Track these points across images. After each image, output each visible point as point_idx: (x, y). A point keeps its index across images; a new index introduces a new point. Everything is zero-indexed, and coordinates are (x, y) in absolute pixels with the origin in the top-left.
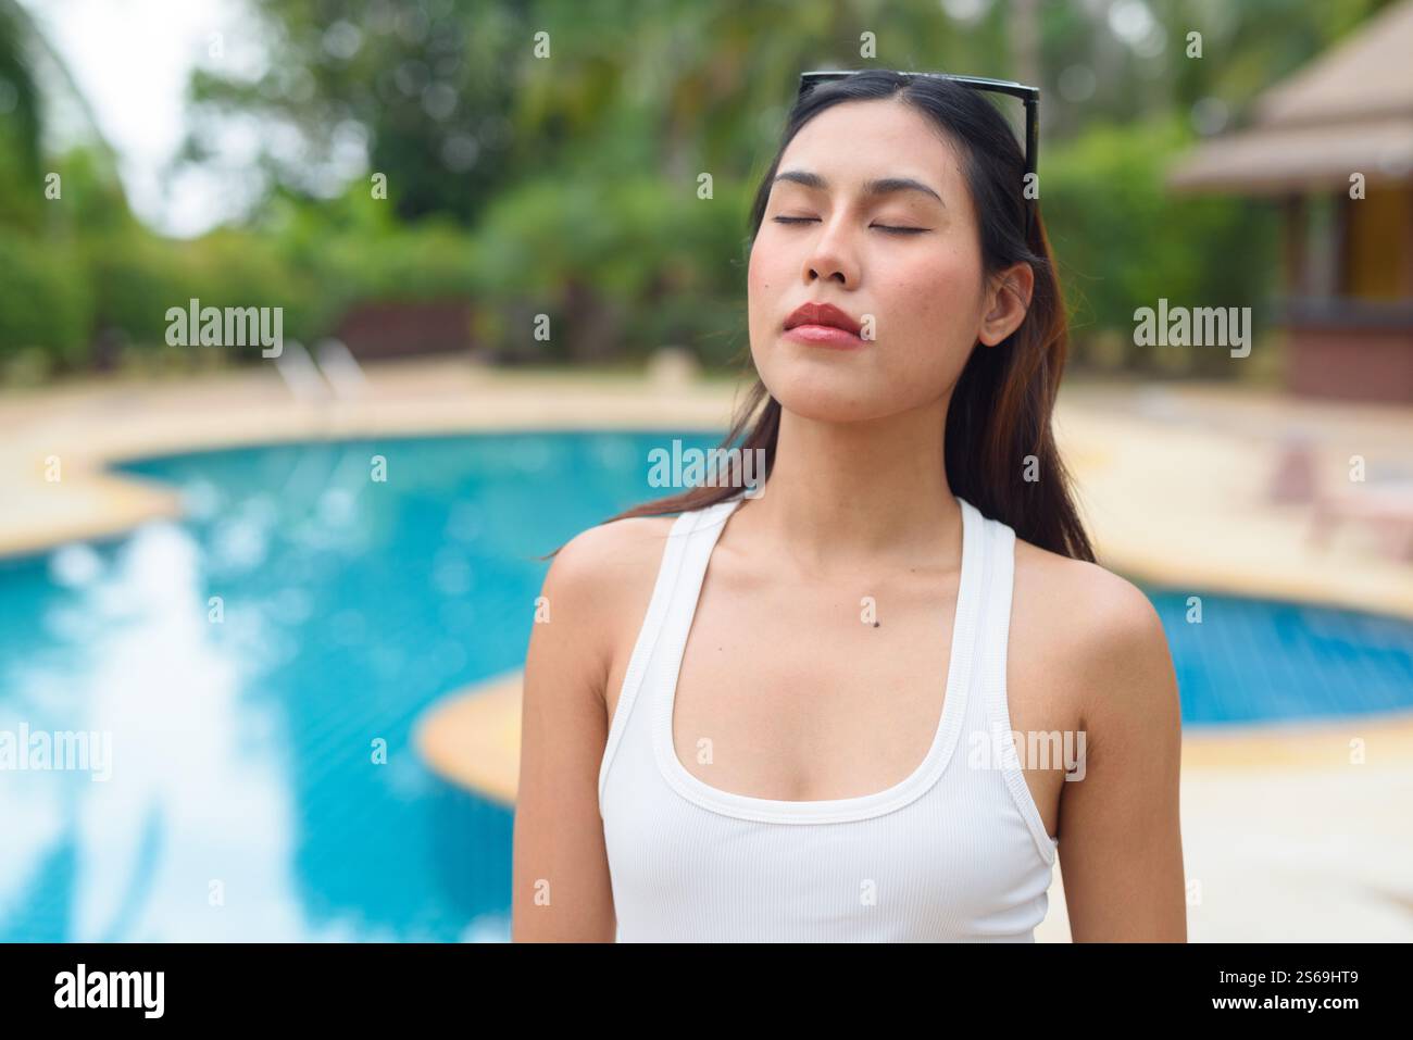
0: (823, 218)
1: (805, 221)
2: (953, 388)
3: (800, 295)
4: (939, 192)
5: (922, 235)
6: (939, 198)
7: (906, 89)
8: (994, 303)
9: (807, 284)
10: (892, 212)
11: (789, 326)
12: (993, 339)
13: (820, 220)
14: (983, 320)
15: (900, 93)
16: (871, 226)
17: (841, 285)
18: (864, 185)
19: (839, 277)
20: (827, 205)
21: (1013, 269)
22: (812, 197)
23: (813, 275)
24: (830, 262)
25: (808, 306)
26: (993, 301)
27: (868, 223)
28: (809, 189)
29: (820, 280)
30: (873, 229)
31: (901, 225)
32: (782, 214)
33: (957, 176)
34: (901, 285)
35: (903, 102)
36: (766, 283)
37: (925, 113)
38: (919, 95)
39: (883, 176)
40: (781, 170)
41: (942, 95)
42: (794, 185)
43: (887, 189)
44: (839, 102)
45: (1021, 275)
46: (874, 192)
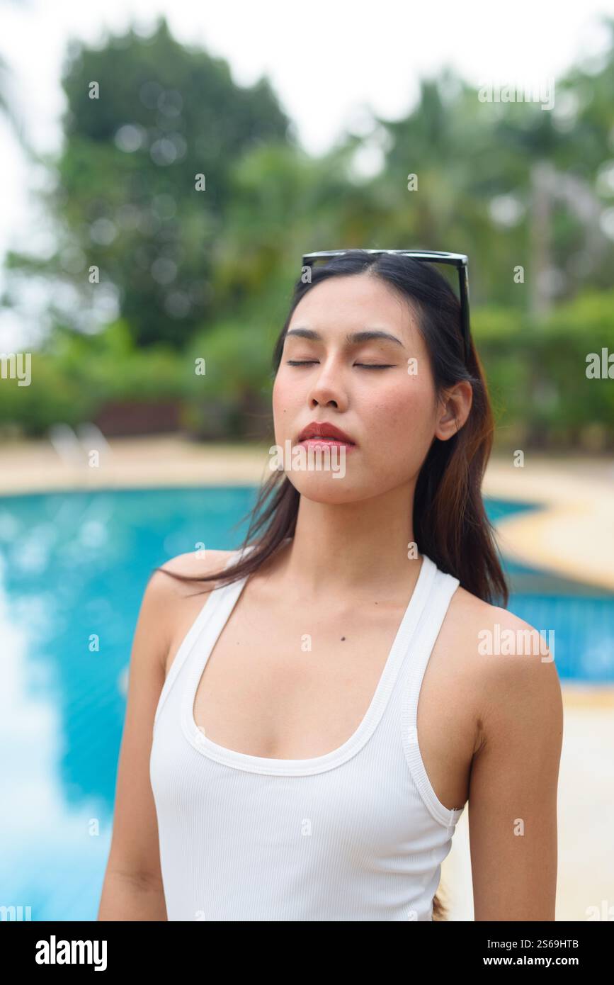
0: (321, 361)
1: (308, 363)
2: (417, 475)
3: (307, 417)
4: (400, 338)
5: (390, 369)
6: (401, 343)
7: (374, 265)
8: (445, 411)
9: (312, 409)
10: (368, 354)
11: (301, 439)
12: (445, 435)
13: (319, 363)
14: (438, 423)
15: (371, 268)
16: (354, 365)
17: (335, 409)
18: (347, 337)
19: (333, 404)
20: (323, 352)
21: (456, 386)
22: (312, 347)
23: (315, 403)
24: (326, 394)
25: (313, 425)
26: (444, 410)
27: (352, 363)
28: (310, 341)
29: (321, 406)
30: (356, 367)
31: (374, 363)
32: (293, 359)
33: (413, 326)
34: (377, 406)
35: (372, 275)
36: (285, 409)
37: (388, 283)
38: (384, 270)
39: (361, 330)
40: (290, 329)
41: (399, 269)
42: (300, 339)
43: (363, 339)
44: (327, 278)
45: (464, 389)
46: (355, 341)
